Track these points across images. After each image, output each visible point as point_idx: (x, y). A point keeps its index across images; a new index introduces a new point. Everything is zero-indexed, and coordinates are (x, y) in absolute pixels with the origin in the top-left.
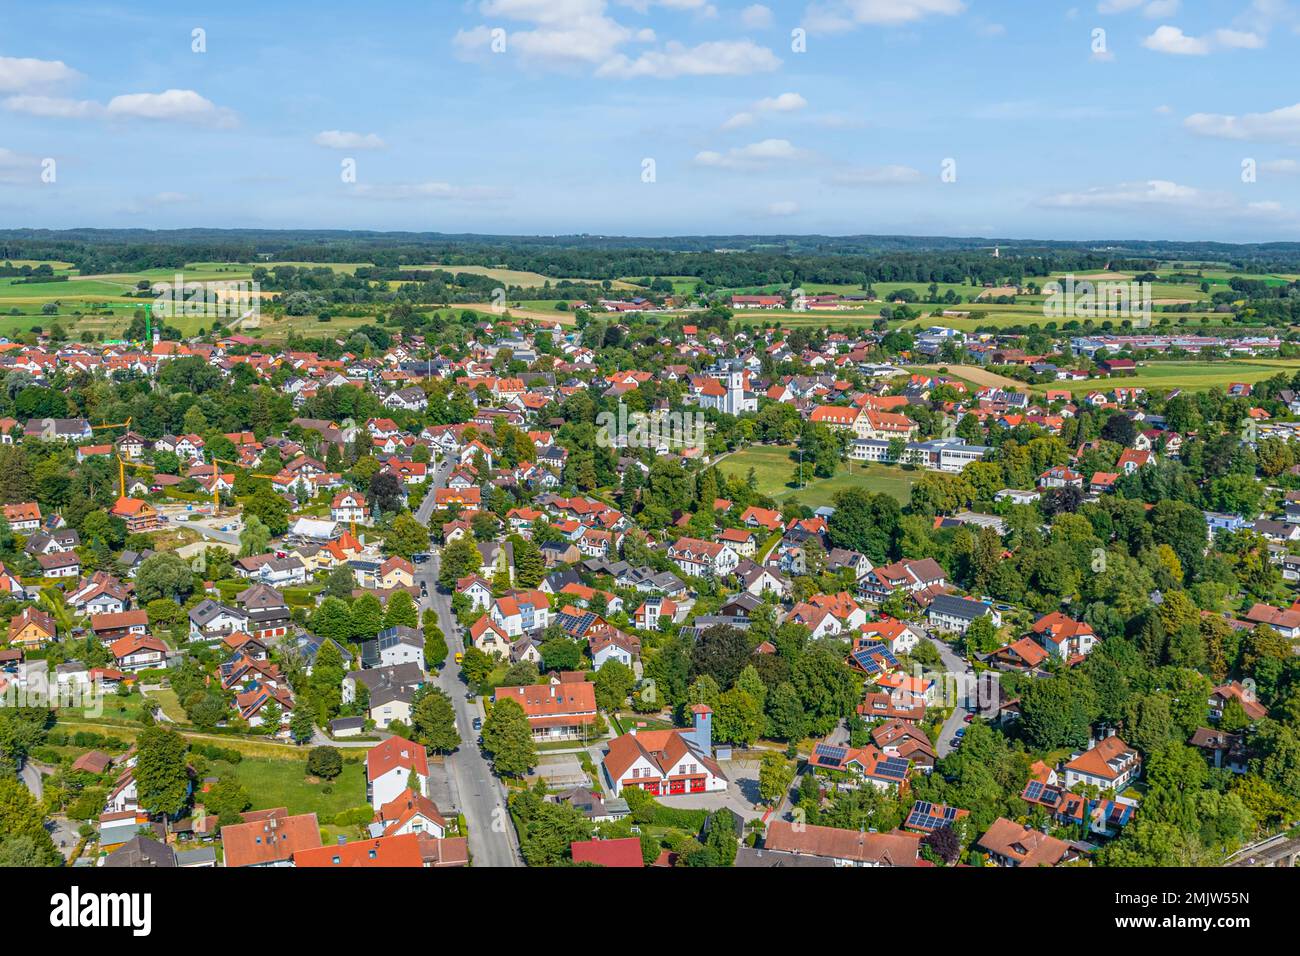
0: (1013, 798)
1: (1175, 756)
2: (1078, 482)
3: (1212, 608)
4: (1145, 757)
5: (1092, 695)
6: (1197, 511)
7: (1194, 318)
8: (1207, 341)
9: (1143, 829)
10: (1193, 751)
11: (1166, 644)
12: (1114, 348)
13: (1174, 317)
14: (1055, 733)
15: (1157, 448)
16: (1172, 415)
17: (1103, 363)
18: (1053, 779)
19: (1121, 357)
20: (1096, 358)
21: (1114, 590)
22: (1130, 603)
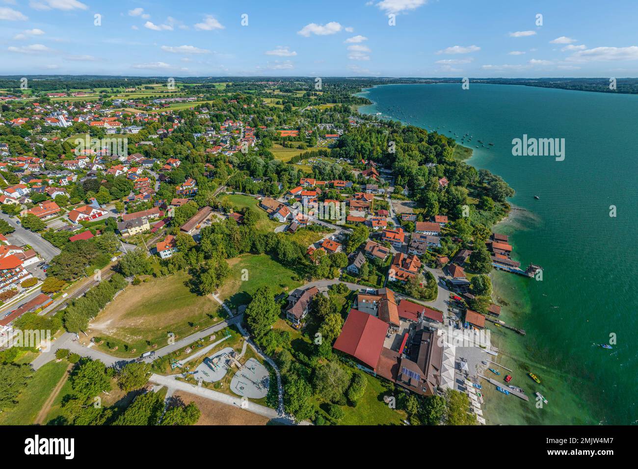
0: (175, 194)
1: (202, 179)
2: (166, 131)
3: (200, 151)
4: (196, 180)
5: (183, 172)
6: (191, 134)
7: (178, 94)
8: (183, 99)
9: (200, 192)
10: (204, 177)
11: (194, 159)
12: (163, 102)
13: (174, 94)
14: (179, 181)
15: (180, 122)
16: (181, 115)
17: (162, 105)
18: (181, 189)
19: (166, 104)
20: (160, 104)
21: (180, 152)
22: (184, 154)
